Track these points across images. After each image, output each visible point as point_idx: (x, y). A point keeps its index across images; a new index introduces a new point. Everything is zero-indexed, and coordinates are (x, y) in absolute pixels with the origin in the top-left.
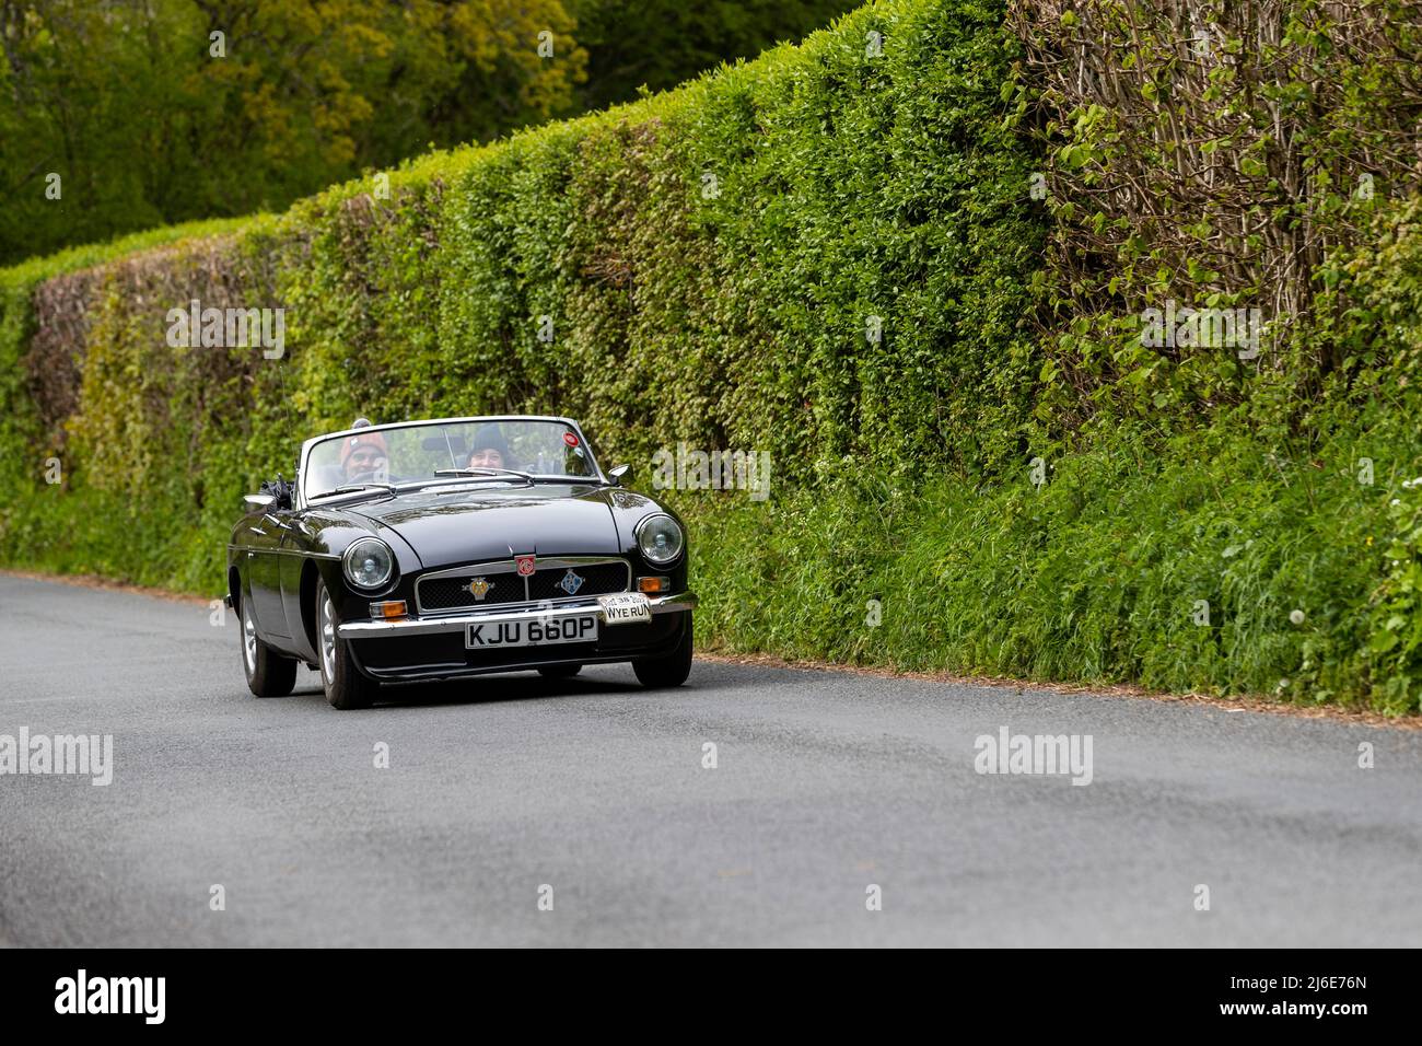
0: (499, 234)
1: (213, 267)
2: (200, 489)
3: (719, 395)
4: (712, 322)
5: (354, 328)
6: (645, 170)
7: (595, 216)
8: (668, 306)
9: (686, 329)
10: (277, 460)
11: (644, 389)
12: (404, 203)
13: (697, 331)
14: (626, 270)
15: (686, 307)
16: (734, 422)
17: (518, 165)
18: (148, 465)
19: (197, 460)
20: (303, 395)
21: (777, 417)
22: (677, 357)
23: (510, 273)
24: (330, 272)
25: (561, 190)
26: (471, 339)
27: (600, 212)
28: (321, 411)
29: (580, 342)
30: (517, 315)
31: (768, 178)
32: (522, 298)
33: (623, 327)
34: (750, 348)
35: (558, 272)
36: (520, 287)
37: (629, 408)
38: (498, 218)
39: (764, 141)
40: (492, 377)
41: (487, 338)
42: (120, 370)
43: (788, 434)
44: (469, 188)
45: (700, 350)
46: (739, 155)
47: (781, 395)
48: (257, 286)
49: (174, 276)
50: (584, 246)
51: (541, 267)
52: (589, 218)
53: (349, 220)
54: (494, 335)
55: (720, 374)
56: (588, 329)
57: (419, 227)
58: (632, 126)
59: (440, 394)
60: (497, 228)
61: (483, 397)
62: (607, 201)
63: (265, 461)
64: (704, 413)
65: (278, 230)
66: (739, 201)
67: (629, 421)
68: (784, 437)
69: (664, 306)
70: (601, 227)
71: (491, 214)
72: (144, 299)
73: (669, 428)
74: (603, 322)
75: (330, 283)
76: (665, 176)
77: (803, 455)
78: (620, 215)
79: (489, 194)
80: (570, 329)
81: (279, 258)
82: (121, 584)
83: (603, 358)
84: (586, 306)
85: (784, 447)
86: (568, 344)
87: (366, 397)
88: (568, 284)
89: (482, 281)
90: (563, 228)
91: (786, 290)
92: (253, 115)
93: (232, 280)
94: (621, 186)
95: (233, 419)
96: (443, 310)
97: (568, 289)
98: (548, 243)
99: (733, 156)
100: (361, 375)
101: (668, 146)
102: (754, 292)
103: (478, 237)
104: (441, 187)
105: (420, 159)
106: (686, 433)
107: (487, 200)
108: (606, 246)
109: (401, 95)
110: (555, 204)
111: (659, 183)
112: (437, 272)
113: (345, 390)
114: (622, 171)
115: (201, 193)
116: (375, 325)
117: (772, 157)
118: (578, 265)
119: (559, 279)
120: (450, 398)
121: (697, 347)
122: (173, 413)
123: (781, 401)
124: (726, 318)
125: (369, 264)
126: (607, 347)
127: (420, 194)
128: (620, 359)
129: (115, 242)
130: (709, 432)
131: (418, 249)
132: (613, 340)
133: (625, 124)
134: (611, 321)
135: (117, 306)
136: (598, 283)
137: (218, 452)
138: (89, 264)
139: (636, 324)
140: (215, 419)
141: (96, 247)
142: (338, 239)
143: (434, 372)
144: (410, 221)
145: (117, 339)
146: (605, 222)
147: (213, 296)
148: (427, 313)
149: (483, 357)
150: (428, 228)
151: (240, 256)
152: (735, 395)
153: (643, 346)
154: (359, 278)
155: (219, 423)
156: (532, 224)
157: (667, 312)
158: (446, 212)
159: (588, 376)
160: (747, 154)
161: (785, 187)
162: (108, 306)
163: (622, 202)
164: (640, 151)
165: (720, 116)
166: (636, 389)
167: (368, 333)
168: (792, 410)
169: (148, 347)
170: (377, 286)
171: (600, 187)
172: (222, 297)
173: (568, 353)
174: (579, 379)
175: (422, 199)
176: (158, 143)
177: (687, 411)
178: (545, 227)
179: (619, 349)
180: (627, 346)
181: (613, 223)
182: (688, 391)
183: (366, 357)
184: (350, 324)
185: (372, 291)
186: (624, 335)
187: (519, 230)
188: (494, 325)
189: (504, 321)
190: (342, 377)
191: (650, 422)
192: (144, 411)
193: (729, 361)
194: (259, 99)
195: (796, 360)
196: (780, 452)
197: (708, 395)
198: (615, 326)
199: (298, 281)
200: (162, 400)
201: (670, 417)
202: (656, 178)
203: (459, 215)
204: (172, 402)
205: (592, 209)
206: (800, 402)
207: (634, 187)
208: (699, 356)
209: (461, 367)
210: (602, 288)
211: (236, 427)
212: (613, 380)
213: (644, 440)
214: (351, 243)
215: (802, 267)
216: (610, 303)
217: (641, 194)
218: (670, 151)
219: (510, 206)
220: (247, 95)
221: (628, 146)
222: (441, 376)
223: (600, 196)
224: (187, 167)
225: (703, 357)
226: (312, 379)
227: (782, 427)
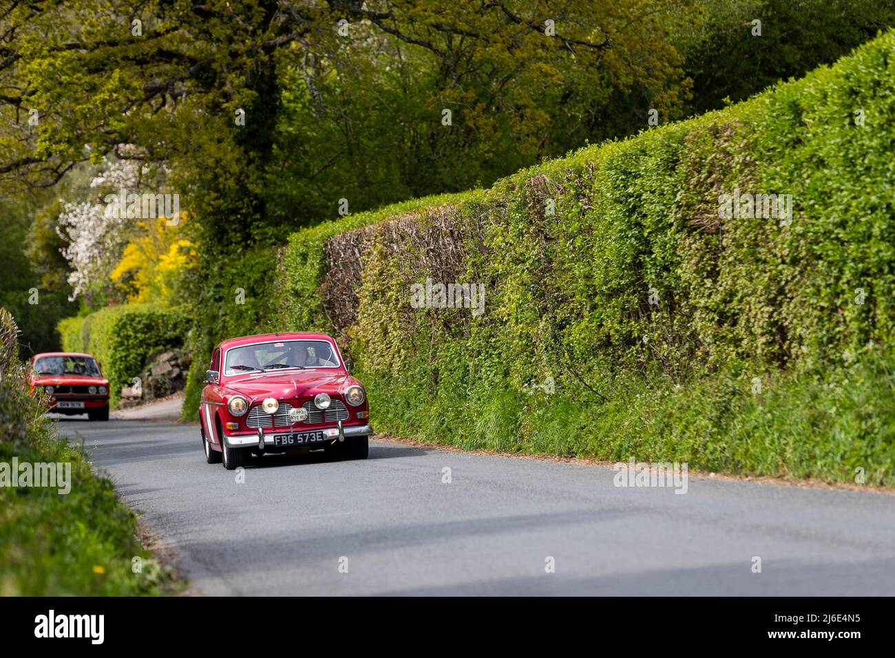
0: (631, 199)
1: (443, 225)
2: (436, 372)
3: (780, 305)
4: (775, 255)
5: (537, 264)
6: (728, 154)
7: (695, 186)
8: (746, 245)
9: (758, 260)
10: (487, 352)
11: (731, 301)
12: (569, 180)
13: (765, 262)
14: (717, 222)
15: (757, 245)
16: (791, 323)
17: (643, 152)
18: (403, 358)
19: (435, 352)
20: (503, 309)
21: (820, 319)
22: (751, 280)
23: (638, 224)
24: (520, 227)
25: (673, 169)
26: (614, 270)
27: (698, 181)
28: (517, 319)
29: (686, 272)
30: (644, 253)
31: (812, 156)
32: (647, 242)
33: (715, 260)
34: (801, 272)
35: (672, 225)
36: (646, 234)
37: (722, 315)
38: (630, 190)
39: (808, 133)
40: (628, 295)
41: (623, 269)
42: (383, 293)
43: (828, 331)
44: (610, 169)
45: (768, 274)
46: (791, 143)
47: (822, 304)
48: (472, 238)
49: (417, 232)
50: (689, 206)
51: (660, 221)
52: (691, 187)
53: (532, 192)
54: (630, 267)
55: (781, 291)
56: (693, 261)
57: (578, 196)
58: (720, 125)
59: (594, 307)
60: (631, 196)
61: (623, 309)
62: (703, 176)
63: (479, 353)
64: (770, 317)
65: (485, 199)
66: (791, 173)
67: (720, 323)
68: (824, 332)
69: (742, 245)
70: (699, 193)
71: (625, 187)
72: (398, 246)
73: (748, 328)
74: (702, 257)
75: (521, 234)
76: (741, 159)
77: (837, 345)
78: (712, 184)
79: (624, 172)
80: (680, 263)
81: (486, 218)
82: (385, 436)
83: (702, 281)
84: (690, 246)
85: (825, 339)
86: (679, 271)
87: (545, 310)
88: (678, 232)
89: (621, 231)
90: (675, 194)
91: (825, 233)
92: (471, 124)
93: (456, 233)
94: (712, 165)
95: (457, 326)
96: (595, 250)
97: (678, 236)
98: (664, 205)
99: (787, 143)
100: (542, 295)
101: (744, 138)
102: (803, 235)
103: (617, 201)
104: (592, 169)
105: (580, 150)
106: (759, 331)
107: (624, 177)
108: (703, 206)
109: (570, 110)
110: (668, 178)
111: (738, 163)
112: (590, 226)
113: (531, 305)
114: (713, 155)
115: (438, 176)
116: (550, 261)
117: (814, 143)
118: (684, 220)
119: (673, 228)
120: (600, 310)
121: (766, 272)
122: (419, 322)
123: (822, 309)
124: (786, 252)
125: (545, 221)
126: (705, 274)
127: (579, 172)
128: (715, 282)
129: (380, 210)
130: (774, 330)
131: (579, 210)
132: (709, 268)
133: (715, 123)
134: (708, 256)
135: (381, 253)
136: (698, 230)
137: (448, 348)
138: (363, 224)
139: (724, 258)
140: (446, 325)
141: (367, 213)
142: (525, 204)
143: (590, 292)
144: (572, 192)
145: (381, 274)
146: (703, 189)
147: (444, 244)
148: (585, 254)
149: (623, 282)
150: (584, 196)
151: (461, 217)
152: (792, 305)
153: (729, 273)
154: (539, 231)
155: (449, 328)
156: (653, 192)
157: (744, 250)
158: (596, 185)
159: (692, 294)
160: (798, 142)
161: (821, 163)
162: (375, 252)
163: (714, 176)
164: (725, 141)
165: (778, 116)
166: (724, 301)
167: (546, 266)
168: (830, 314)
169: (402, 278)
170: (550, 236)
171: (697, 167)
172: (449, 244)
173: (679, 278)
174: (686, 296)
175: (580, 176)
176: (409, 144)
177: (759, 316)
178: (662, 194)
179: (714, 274)
180: (718, 273)
181: (707, 190)
182: (760, 302)
183: (545, 283)
184: (534, 261)
185: (547, 239)
186: (716, 266)
187: (644, 197)
188: (628, 260)
189: (635, 257)
190: (529, 296)
191: (734, 324)
192: (400, 322)
193: (787, 282)
194: (475, 113)
195: (832, 281)
196: (822, 342)
197: (773, 305)
198: (710, 259)
199: (500, 233)
200: (411, 314)
201: (748, 321)
202: (736, 159)
203: (604, 187)
204: (418, 315)
205: (694, 181)
206: (835, 309)
207: (722, 165)
208: (766, 279)
209: (608, 289)
210: (701, 234)
211: (460, 331)
212: (709, 296)
213: (731, 335)
214: (534, 207)
215: (835, 218)
216: (706, 244)
217: (726, 170)
218: (745, 141)
219: (638, 181)
220: (466, 111)
221: (717, 138)
222: (595, 294)
223: (699, 172)
224: (428, 160)
225: (770, 279)
226: (509, 299)
227: (823, 326)
